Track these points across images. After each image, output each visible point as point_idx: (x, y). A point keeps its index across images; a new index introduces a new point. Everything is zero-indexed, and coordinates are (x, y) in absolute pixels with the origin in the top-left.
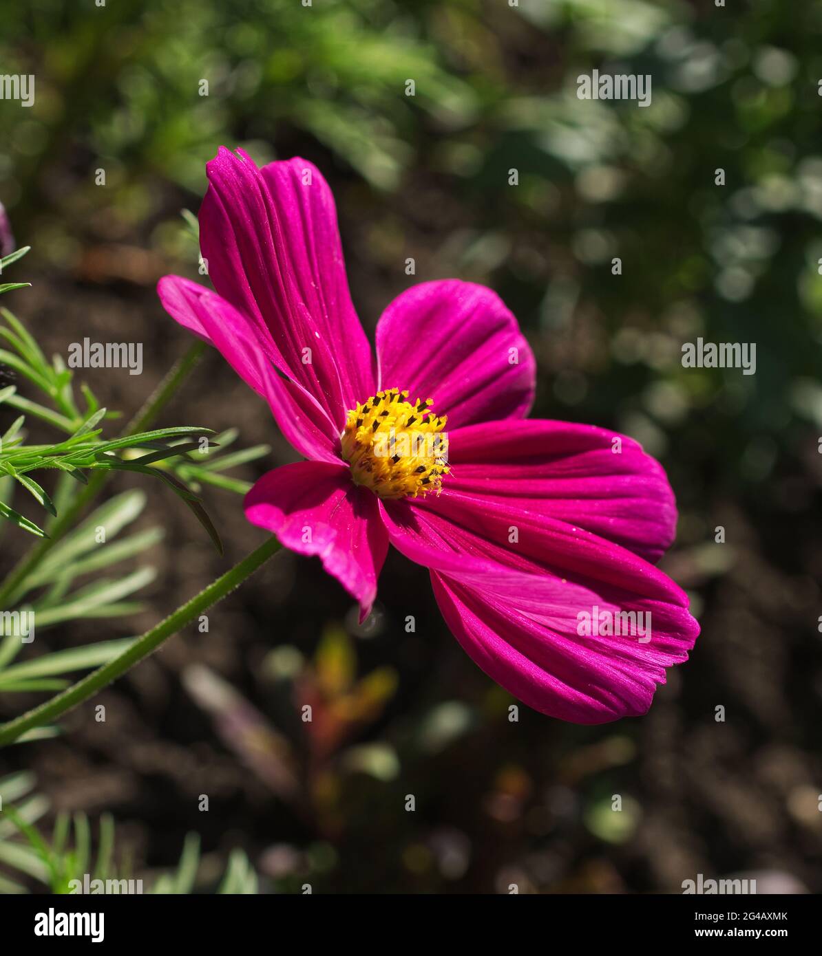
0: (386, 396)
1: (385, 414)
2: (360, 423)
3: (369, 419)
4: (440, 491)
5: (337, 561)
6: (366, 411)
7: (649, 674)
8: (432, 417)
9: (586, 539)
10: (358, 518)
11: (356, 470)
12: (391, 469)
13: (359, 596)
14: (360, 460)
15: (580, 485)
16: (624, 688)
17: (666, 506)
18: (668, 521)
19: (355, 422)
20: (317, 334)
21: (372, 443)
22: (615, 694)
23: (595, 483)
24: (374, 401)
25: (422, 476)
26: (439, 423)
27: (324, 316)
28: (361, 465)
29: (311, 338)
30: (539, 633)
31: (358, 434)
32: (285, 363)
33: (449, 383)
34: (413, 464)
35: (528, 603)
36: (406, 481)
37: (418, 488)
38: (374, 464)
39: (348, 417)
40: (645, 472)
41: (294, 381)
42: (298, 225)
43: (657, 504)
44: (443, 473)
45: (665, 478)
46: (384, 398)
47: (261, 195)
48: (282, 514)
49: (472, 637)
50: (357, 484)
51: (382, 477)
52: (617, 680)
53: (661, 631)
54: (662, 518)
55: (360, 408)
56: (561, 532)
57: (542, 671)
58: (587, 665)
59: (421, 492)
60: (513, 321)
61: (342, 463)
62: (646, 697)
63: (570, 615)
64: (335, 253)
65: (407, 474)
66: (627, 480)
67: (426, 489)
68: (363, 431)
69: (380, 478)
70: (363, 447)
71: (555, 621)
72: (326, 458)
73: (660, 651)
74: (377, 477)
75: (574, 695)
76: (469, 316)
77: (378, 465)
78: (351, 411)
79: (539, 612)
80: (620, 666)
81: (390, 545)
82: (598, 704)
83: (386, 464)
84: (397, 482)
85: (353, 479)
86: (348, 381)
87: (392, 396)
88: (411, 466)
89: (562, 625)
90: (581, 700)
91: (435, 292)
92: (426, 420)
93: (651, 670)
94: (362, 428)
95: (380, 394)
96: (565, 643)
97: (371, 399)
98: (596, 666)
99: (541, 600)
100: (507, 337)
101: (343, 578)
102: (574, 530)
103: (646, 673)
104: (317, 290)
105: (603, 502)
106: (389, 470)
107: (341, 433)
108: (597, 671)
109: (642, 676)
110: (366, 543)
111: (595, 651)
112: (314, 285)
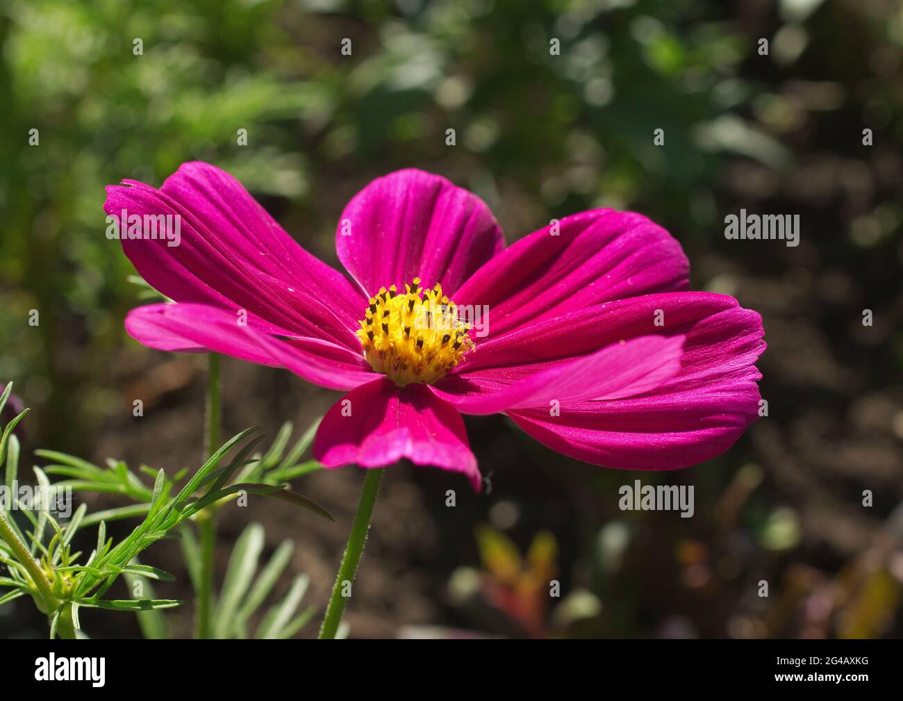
0: (378, 300)
1: (386, 313)
2: (371, 335)
3: (377, 327)
4: (474, 347)
5: (422, 452)
6: (370, 322)
7: (744, 378)
8: (427, 292)
9: (619, 307)
10: (422, 411)
11: (394, 376)
12: (422, 354)
13: (460, 468)
14: (392, 365)
15: (584, 271)
16: (731, 402)
17: (664, 241)
18: (674, 252)
19: (367, 336)
20: (291, 290)
21: (392, 345)
22: (727, 413)
23: (596, 261)
24: (371, 310)
25: (451, 343)
26: (436, 293)
27: (287, 273)
28: (396, 368)
29: (288, 296)
30: (632, 406)
31: (376, 345)
32: (277, 328)
33: (425, 262)
34: (437, 339)
35: (605, 385)
36: (441, 356)
37: (454, 356)
38: (405, 360)
39: (358, 337)
40: (631, 226)
41: (295, 337)
42: (218, 215)
43: (656, 245)
44: (466, 331)
45: (648, 220)
46: (378, 303)
47: (166, 205)
48: (353, 447)
49: (581, 446)
50: (403, 386)
51: (418, 366)
52: (722, 400)
53: (730, 338)
54: (669, 253)
55: (363, 323)
56: (594, 315)
57: (656, 435)
58: (689, 405)
59: (459, 358)
60: (445, 182)
61: (378, 376)
62: (755, 398)
63: (647, 370)
64: (264, 219)
65: (437, 349)
66: (620, 242)
67: (461, 352)
68: (378, 340)
69: (418, 369)
70: (387, 353)
71: (638, 386)
72: (362, 381)
73: (740, 354)
74: (415, 369)
75: (695, 436)
76: (406, 200)
77: (409, 359)
78: (357, 331)
79: (621, 387)
80: (716, 388)
81: (462, 414)
82: (718, 430)
83: (414, 353)
84: (434, 363)
85: (397, 384)
86: (342, 312)
87: (383, 297)
88: (436, 341)
89: (646, 385)
90: (704, 436)
91: (366, 199)
92: (424, 298)
93: (743, 374)
94: (375, 338)
95: (372, 301)
96: (659, 399)
97: (368, 310)
98: (697, 400)
99: (615, 374)
100: (447, 196)
101: (437, 461)
102: (604, 306)
103: (741, 379)
104: (270, 258)
105: (613, 270)
106: (420, 357)
107: (363, 355)
108: (701, 404)
109: (739, 384)
110: (441, 426)
111: (688, 390)
112: (263, 254)
